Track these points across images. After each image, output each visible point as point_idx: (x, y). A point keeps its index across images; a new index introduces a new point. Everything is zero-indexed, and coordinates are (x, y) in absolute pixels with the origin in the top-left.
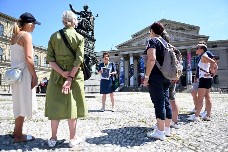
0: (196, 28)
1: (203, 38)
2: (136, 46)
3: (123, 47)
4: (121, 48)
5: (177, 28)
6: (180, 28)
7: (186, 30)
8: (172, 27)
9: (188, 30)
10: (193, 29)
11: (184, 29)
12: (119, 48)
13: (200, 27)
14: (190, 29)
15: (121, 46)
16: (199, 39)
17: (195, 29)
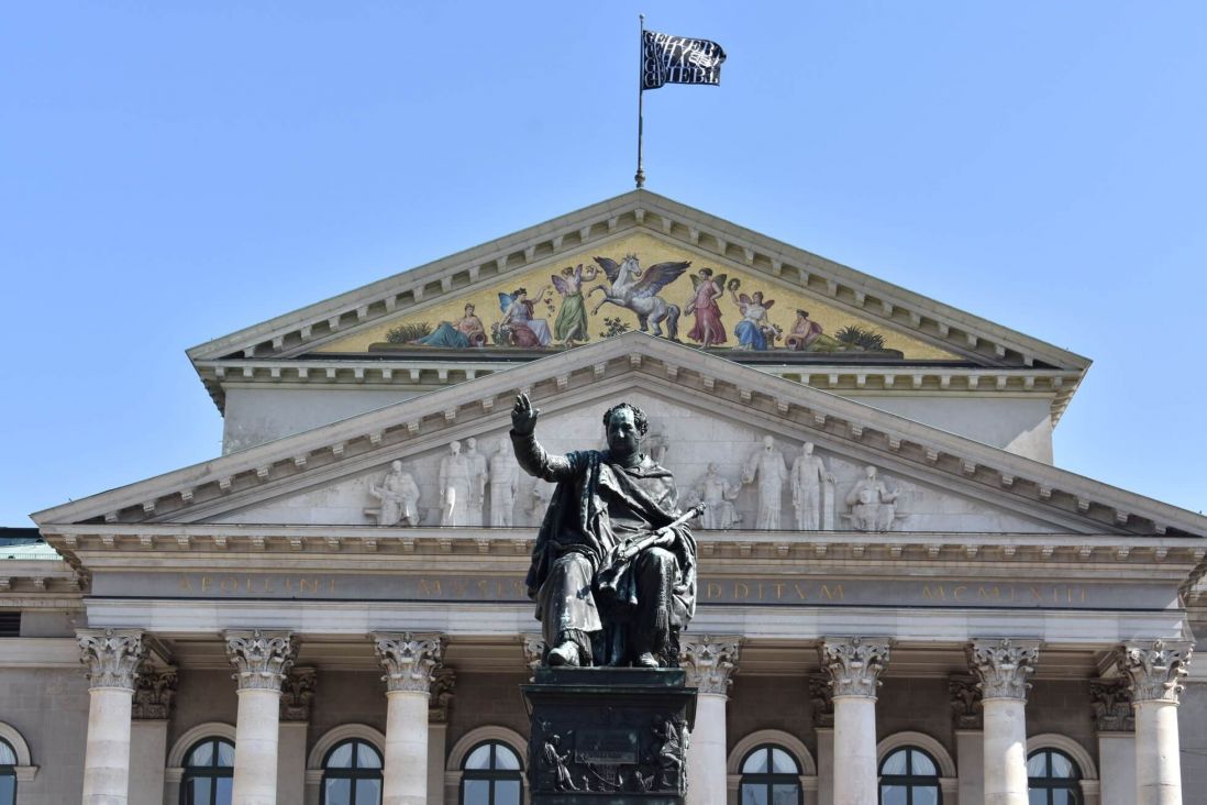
0: (1038, 364)
1: (1172, 533)
2: (343, 546)
3: (145, 533)
4: (120, 543)
5: (815, 327)
6: (851, 336)
7: (918, 375)
8: (754, 312)
9: (946, 375)
10: (1002, 376)
11: (895, 359)
12: (82, 542)
13: (1083, 364)
14: (974, 376)
15: (132, 514)
16: (1123, 544)
17: (1030, 376)
